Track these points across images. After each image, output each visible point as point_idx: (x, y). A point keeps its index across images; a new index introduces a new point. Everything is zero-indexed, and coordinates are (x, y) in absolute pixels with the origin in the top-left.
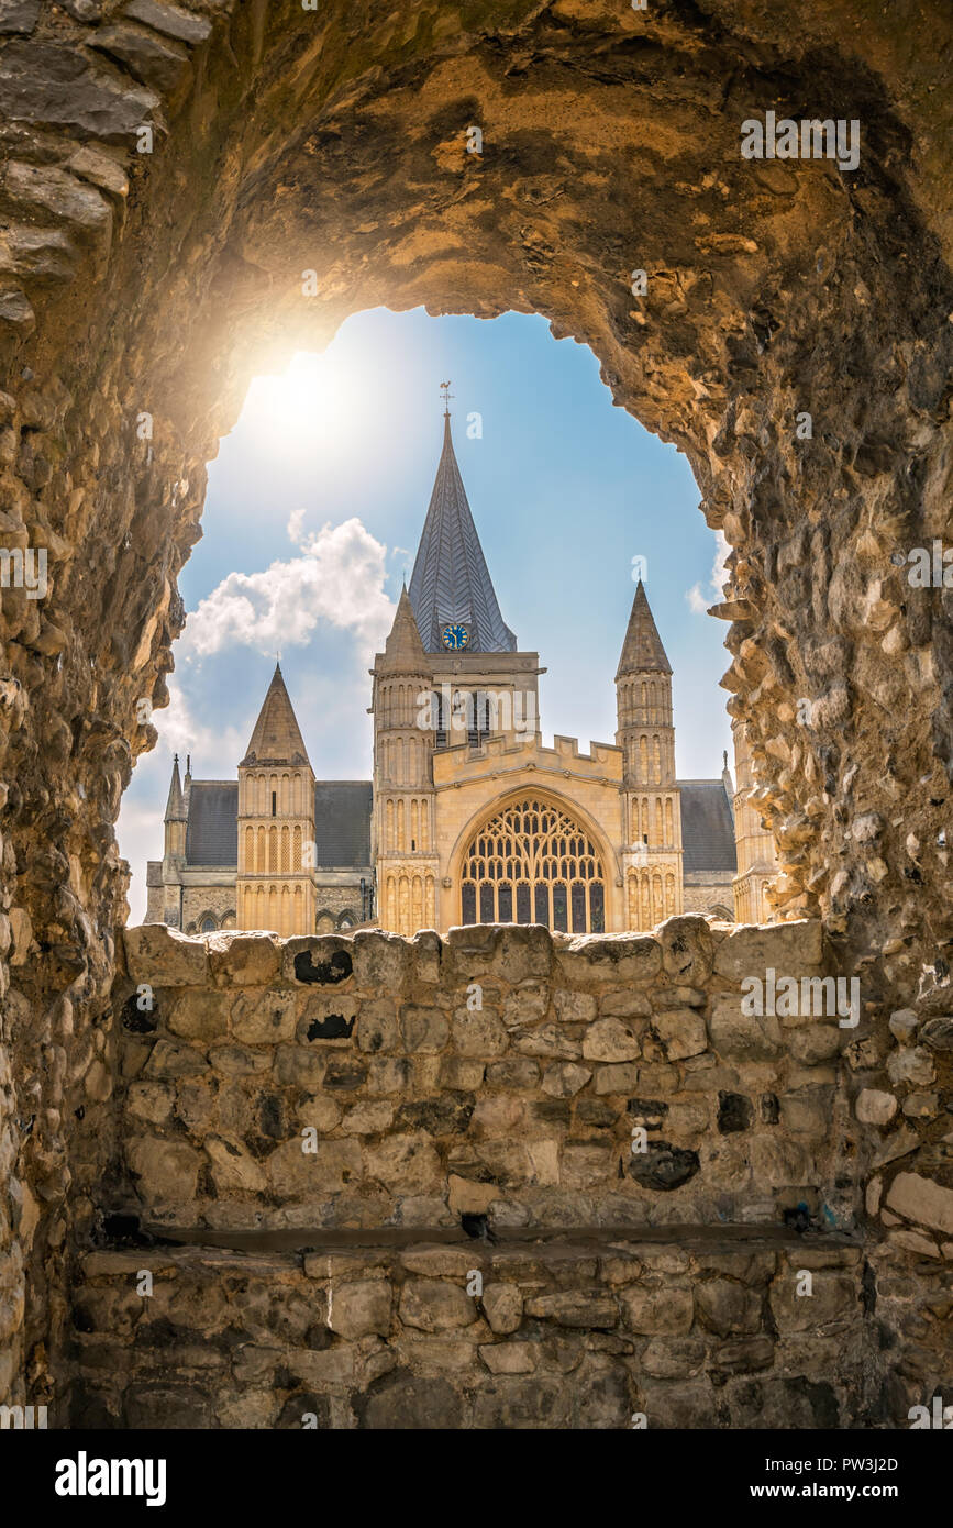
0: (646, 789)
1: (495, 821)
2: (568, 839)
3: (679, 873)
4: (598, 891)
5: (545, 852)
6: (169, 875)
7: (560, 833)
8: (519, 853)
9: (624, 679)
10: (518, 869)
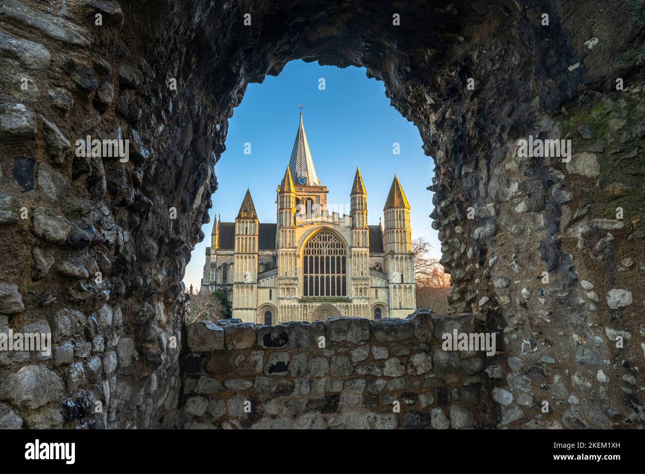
0: (359, 229)
1: (314, 237)
2: (336, 243)
3: (368, 254)
4: (344, 259)
5: (329, 247)
6: (213, 252)
7: (333, 241)
8: (321, 247)
9: (353, 196)
10: (320, 252)
